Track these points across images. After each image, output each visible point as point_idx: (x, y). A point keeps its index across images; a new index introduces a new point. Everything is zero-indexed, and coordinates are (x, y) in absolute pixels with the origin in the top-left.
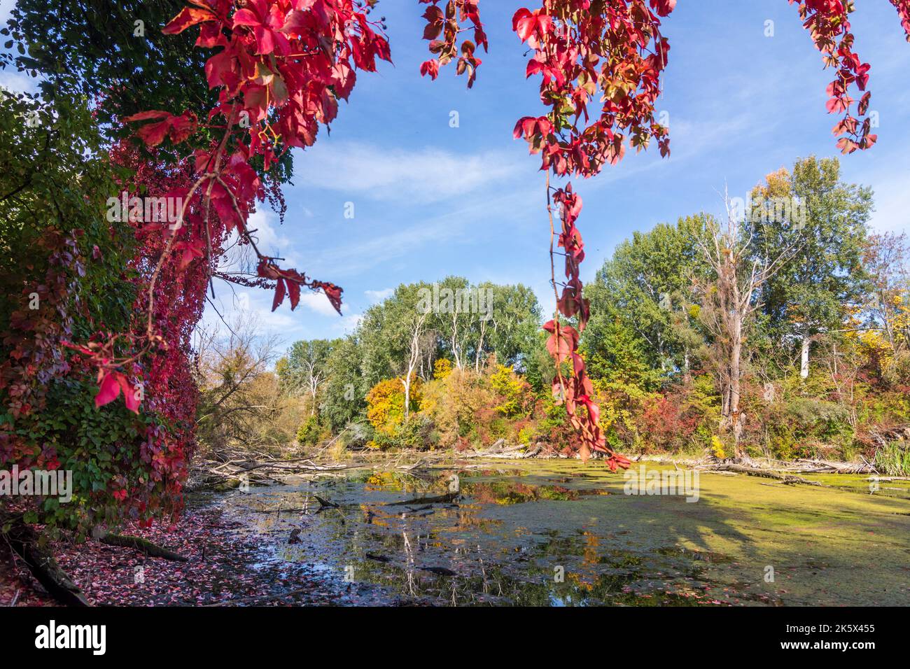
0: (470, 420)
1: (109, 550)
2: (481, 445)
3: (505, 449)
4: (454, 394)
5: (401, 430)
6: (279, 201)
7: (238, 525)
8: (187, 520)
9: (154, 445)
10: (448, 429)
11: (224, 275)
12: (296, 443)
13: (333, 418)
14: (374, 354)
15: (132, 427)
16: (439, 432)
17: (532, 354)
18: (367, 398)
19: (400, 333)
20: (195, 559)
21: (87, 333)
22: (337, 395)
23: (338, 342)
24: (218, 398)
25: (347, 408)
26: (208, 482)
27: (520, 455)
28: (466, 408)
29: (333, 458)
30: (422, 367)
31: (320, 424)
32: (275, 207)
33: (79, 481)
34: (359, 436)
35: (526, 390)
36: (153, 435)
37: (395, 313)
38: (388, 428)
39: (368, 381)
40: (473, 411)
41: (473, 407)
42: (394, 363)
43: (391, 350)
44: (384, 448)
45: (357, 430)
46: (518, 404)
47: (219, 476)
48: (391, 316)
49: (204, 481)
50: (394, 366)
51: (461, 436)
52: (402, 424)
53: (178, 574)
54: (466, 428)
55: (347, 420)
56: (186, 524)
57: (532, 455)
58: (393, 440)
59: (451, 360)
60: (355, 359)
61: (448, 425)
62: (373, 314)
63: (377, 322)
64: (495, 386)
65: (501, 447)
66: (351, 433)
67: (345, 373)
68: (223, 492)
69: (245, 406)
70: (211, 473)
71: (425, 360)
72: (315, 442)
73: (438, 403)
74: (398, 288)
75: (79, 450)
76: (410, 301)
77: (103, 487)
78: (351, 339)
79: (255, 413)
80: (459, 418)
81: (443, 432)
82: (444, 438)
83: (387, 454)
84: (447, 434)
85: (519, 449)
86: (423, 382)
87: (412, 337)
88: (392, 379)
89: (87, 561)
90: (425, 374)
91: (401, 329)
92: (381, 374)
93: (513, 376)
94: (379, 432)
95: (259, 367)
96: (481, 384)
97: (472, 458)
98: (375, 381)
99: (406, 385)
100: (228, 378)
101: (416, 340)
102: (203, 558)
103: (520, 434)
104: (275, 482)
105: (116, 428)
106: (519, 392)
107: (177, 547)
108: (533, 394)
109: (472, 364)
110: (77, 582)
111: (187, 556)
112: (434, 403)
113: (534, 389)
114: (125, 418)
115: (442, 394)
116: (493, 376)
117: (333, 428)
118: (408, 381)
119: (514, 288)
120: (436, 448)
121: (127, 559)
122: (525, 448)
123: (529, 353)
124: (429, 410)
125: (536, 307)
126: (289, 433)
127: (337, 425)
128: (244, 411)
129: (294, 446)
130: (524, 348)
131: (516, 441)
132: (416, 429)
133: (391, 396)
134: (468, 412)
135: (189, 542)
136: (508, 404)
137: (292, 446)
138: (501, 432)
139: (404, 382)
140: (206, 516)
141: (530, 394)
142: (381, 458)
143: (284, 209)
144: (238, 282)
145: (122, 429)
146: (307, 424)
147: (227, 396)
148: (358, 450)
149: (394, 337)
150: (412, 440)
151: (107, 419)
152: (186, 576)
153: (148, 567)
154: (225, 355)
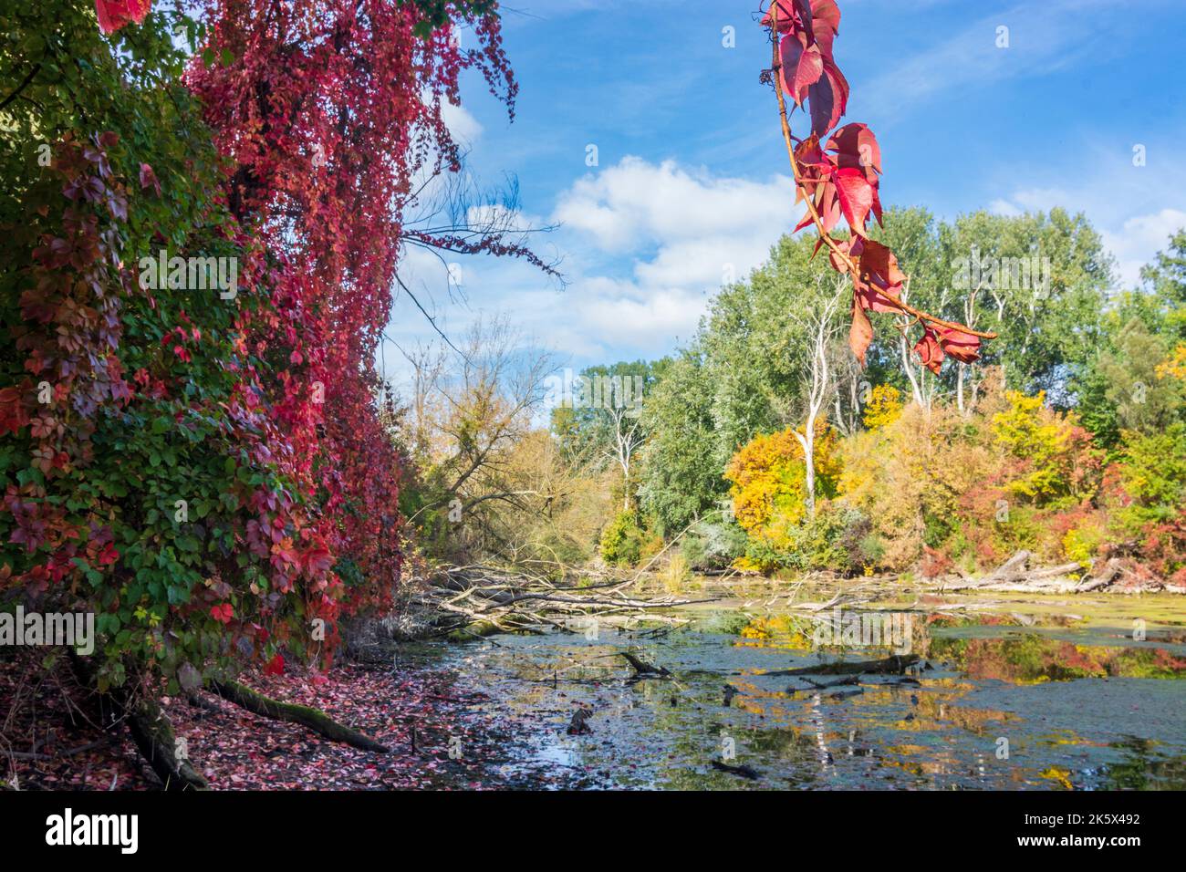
0: (948, 514)
1: (266, 725)
2: (976, 565)
3: (1032, 573)
4: (909, 459)
5: (801, 536)
6: (503, 76)
7: (481, 697)
8: (397, 686)
9: (272, 525)
10: (900, 531)
11: (422, 236)
12: (599, 562)
13: (664, 513)
14: (737, 384)
15: (230, 491)
16: (881, 539)
17: (1091, 363)
18: (729, 472)
19: (788, 338)
20: (401, 751)
21: (157, 331)
22: (670, 469)
23: (663, 366)
24: (453, 478)
25: (690, 494)
26: (439, 625)
27: (1070, 584)
28: (940, 488)
29: (666, 589)
30: (838, 405)
31: (642, 526)
32: (497, 89)
33: (147, 584)
34: (717, 547)
35: (1078, 444)
36: (265, 506)
37: (775, 297)
38: (774, 532)
39: (728, 439)
40: (956, 493)
41: (955, 486)
42: (778, 400)
43: (771, 374)
44: (768, 571)
45: (712, 536)
46: (1061, 475)
47: (456, 615)
48: (765, 304)
49: (432, 624)
50: (779, 406)
51: (931, 545)
52: (802, 524)
53: (370, 772)
54: (941, 529)
55: (692, 516)
56: (395, 692)
57: (1098, 587)
58: (786, 556)
59: (902, 388)
60: (700, 397)
61: (899, 522)
62: (730, 302)
63: (739, 318)
64: (1004, 438)
65: (1022, 568)
66: (702, 542)
67: (681, 425)
68: (462, 642)
69: (500, 493)
70: (444, 610)
71: (844, 390)
72: (634, 560)
73: (876, 479)
74: (777, 245)
75: (148, 532)
76: (804, 268)
77: (186, 597)
78: (689, 358)
79: (519, 505)
80: (923, 509)
81: (890, 537)
82: (892, 552)
83: (774, 582)
84: (899, 543)
85: (1066, 574)
86: (840, 436)
87: (811, 344)
88: (776, 433)
89: (229, 741)
90: (845, 419)
91: (789, 329)
92: (753, 424)
93: (1046, 414)
94: (758, 540)
95: (518, 419)
96: (971, 436)
97: (957, 591)
98: (743, 437)
99: (807, 444)
100: (467, 443)
101: (820, 351)
102: (414, 748)
103: (1066, 541)
104: (556, 627)
105: (205, 493)
106: (1061, 449)
107: (375, 729)
108: (1097, 453)
109: (950, 394)
110: (209, 772)
111: (390, 744)
112: (869, 479)
113: (1100, 441)
114: (218, 477)
115: (883, 459)
116: (997, 418)
117: (667, 534)
118: (810, 434)
119: (1041, 218)
120: (877, 570)
121: (291, 742)
122: (1081, 571)
123: (1083, 362)
124: (859, 494)
125: (1098, 257)
126: (586, 545)
127: (674, 527)
128: (501, 502)
129: (597, 568)
130: (1070, 351)
131: (1058, 555)
132: (831, 532)
133: (775, 467)
134: (942, 497)
135: (396, 722)
136: (1035, 476)
137: (593, 568)
138: (1023, 537)
139: (800, 438)
140: (429, 681)
141: (1089, 454)
142: (760, 590)
143: (514, 89)
144: (448, 247)
145: (214, 495)
146: (617, 527)
147: (468, 474)
148: (717, 575)
149: (774, 347)
150: (826, 555)
151: (188, 478)
152: (383, 777)
153: (323, 756)
154: (456, 399)
